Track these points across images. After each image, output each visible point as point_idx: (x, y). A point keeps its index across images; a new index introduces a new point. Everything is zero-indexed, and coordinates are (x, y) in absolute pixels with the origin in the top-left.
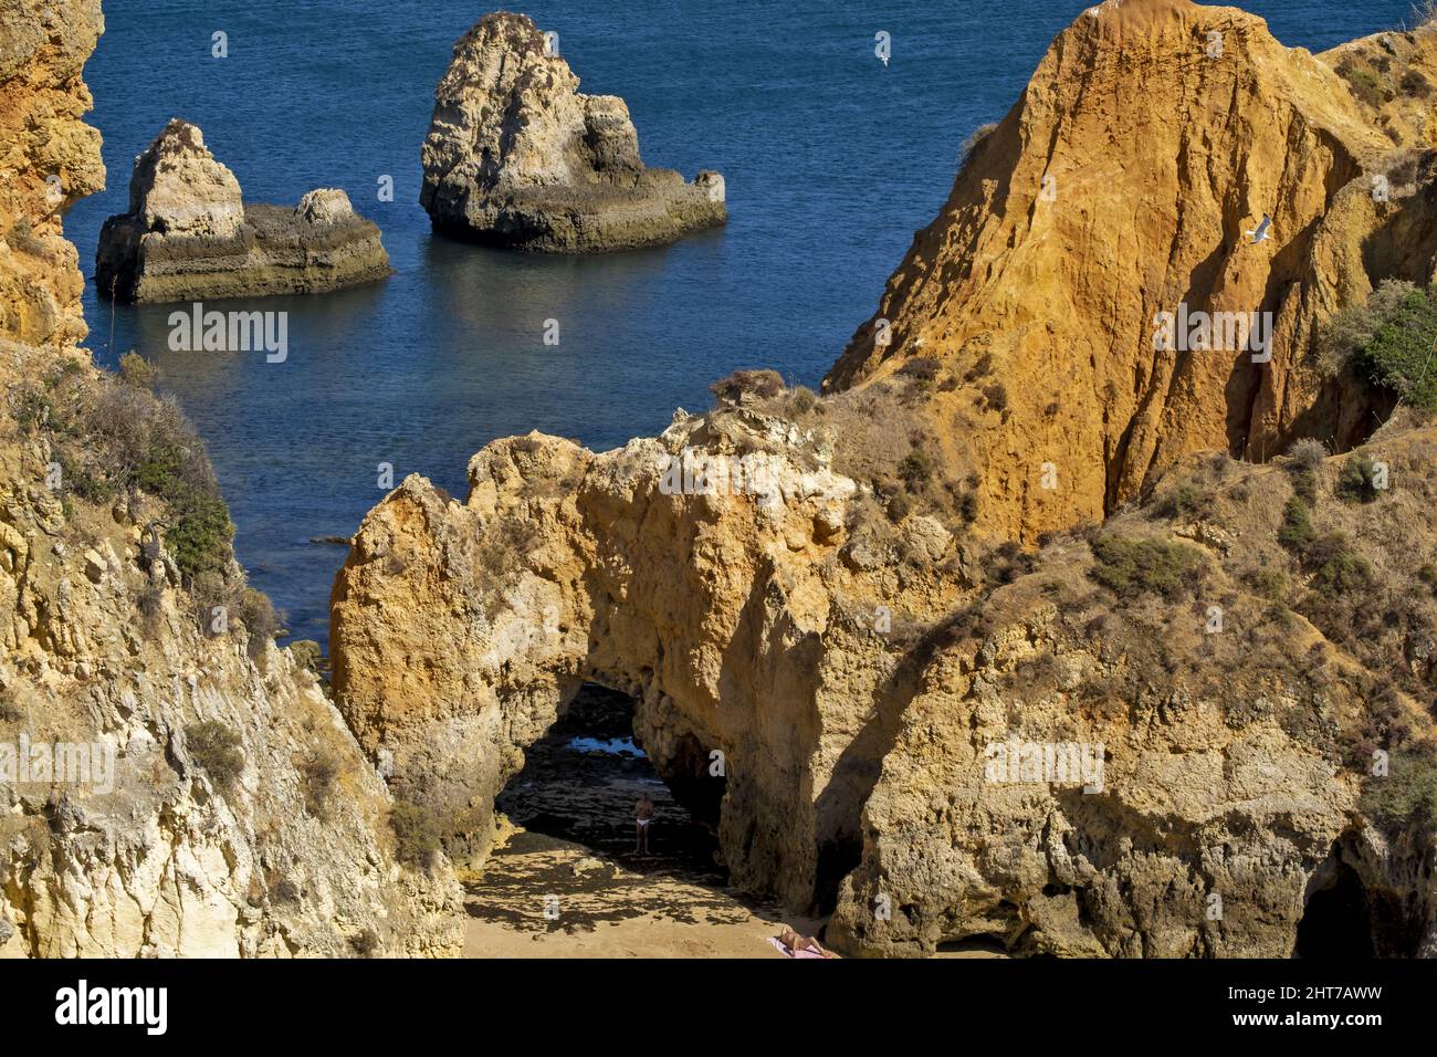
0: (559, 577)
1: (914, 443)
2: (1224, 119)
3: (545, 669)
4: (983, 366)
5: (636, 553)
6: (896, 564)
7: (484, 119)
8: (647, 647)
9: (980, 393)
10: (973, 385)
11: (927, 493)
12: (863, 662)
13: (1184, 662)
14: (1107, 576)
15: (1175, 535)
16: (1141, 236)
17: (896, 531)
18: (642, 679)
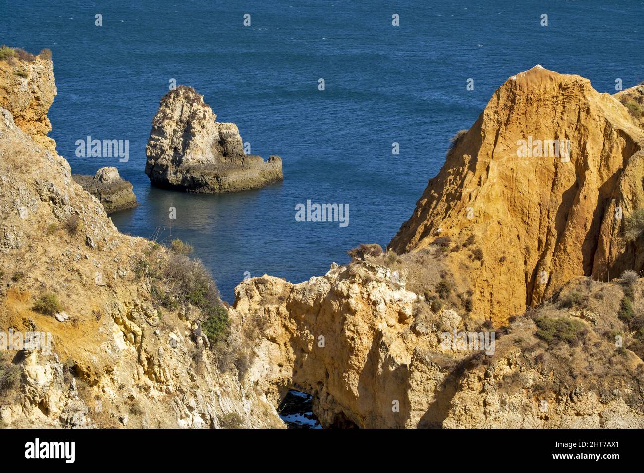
0: (279, 341)
1: (442, 276)
2: (575, 126)
3: (273, 384)
4: (471, 240)
5: (315, 329)
6: (436, 332)
7: (175, 134)
8: (321, 373)
9: (470, 253)
10: (467, 249)
11: (450, 299)
12: (429, 378)
13: (580, 374)
14: (543, 335)
15: (571, 315)
16: (538, 179)
17: (436, 317)
18: (318, 388)
